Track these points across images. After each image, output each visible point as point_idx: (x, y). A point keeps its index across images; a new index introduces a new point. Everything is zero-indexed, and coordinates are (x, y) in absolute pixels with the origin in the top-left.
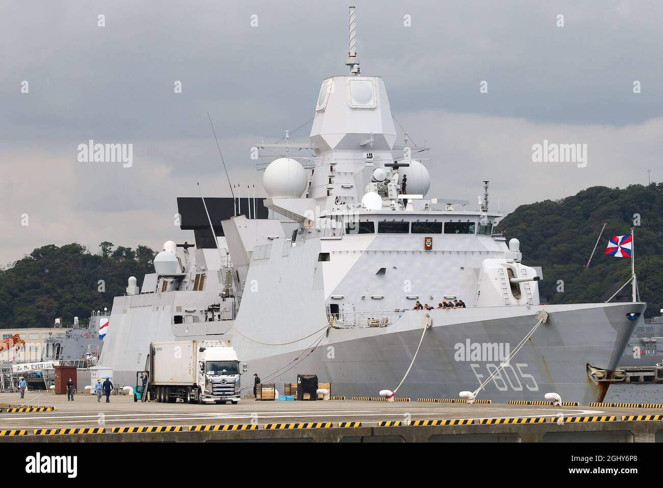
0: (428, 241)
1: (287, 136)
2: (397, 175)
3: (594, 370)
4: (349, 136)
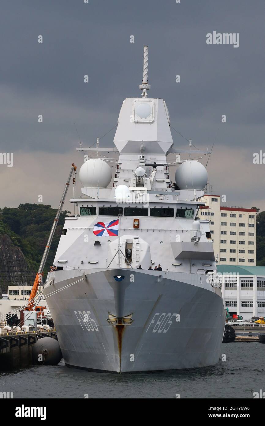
0: (136, 221)
1: (98, 143)
2: (154, 172)
3: (110, 316)
4: (130, 143)
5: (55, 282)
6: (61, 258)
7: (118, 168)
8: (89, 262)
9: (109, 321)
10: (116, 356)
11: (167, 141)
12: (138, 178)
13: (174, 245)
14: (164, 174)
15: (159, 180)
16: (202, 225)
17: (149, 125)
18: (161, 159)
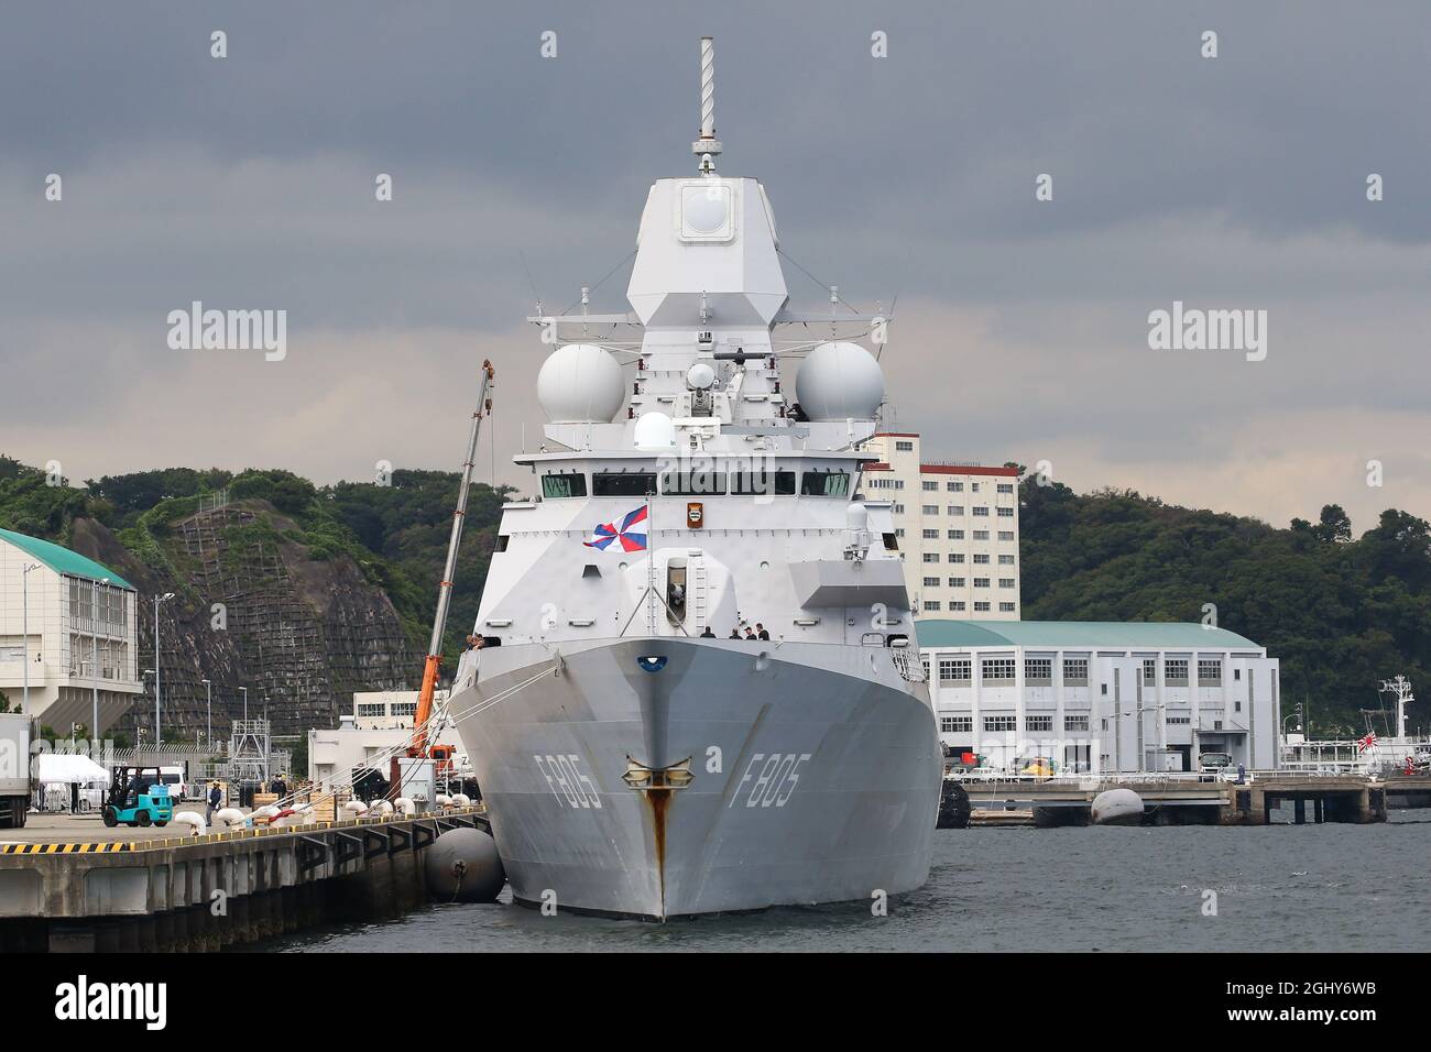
0: (695, 510)
1: (584, 300)
2: (739, 376)
3: (632, 767)
4: (672, 298)
5: (481, 679)
6: (492, 614)
7: (641, 368)
8: (571, 623)
9: (628, 779)
10: (650, 873)
11: (770, 290)
12: (695, 392)
13: (797, 571)
14: (766, 381)
15: (752, 396)
16: (872, 514)
17: (722, 248)
18: (757, 340)
